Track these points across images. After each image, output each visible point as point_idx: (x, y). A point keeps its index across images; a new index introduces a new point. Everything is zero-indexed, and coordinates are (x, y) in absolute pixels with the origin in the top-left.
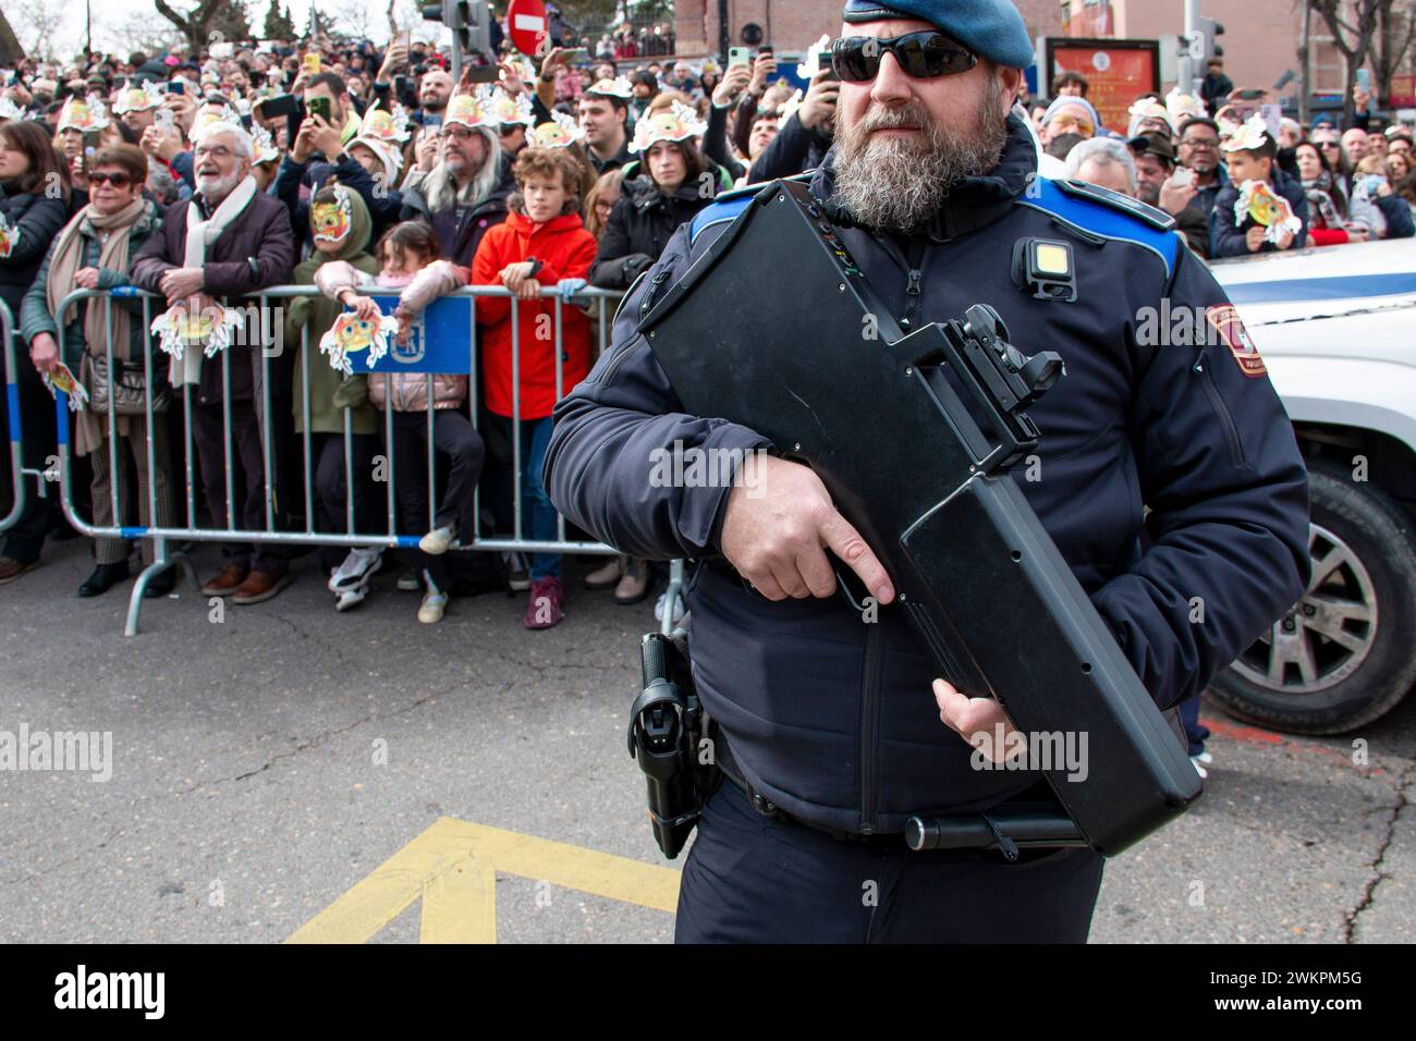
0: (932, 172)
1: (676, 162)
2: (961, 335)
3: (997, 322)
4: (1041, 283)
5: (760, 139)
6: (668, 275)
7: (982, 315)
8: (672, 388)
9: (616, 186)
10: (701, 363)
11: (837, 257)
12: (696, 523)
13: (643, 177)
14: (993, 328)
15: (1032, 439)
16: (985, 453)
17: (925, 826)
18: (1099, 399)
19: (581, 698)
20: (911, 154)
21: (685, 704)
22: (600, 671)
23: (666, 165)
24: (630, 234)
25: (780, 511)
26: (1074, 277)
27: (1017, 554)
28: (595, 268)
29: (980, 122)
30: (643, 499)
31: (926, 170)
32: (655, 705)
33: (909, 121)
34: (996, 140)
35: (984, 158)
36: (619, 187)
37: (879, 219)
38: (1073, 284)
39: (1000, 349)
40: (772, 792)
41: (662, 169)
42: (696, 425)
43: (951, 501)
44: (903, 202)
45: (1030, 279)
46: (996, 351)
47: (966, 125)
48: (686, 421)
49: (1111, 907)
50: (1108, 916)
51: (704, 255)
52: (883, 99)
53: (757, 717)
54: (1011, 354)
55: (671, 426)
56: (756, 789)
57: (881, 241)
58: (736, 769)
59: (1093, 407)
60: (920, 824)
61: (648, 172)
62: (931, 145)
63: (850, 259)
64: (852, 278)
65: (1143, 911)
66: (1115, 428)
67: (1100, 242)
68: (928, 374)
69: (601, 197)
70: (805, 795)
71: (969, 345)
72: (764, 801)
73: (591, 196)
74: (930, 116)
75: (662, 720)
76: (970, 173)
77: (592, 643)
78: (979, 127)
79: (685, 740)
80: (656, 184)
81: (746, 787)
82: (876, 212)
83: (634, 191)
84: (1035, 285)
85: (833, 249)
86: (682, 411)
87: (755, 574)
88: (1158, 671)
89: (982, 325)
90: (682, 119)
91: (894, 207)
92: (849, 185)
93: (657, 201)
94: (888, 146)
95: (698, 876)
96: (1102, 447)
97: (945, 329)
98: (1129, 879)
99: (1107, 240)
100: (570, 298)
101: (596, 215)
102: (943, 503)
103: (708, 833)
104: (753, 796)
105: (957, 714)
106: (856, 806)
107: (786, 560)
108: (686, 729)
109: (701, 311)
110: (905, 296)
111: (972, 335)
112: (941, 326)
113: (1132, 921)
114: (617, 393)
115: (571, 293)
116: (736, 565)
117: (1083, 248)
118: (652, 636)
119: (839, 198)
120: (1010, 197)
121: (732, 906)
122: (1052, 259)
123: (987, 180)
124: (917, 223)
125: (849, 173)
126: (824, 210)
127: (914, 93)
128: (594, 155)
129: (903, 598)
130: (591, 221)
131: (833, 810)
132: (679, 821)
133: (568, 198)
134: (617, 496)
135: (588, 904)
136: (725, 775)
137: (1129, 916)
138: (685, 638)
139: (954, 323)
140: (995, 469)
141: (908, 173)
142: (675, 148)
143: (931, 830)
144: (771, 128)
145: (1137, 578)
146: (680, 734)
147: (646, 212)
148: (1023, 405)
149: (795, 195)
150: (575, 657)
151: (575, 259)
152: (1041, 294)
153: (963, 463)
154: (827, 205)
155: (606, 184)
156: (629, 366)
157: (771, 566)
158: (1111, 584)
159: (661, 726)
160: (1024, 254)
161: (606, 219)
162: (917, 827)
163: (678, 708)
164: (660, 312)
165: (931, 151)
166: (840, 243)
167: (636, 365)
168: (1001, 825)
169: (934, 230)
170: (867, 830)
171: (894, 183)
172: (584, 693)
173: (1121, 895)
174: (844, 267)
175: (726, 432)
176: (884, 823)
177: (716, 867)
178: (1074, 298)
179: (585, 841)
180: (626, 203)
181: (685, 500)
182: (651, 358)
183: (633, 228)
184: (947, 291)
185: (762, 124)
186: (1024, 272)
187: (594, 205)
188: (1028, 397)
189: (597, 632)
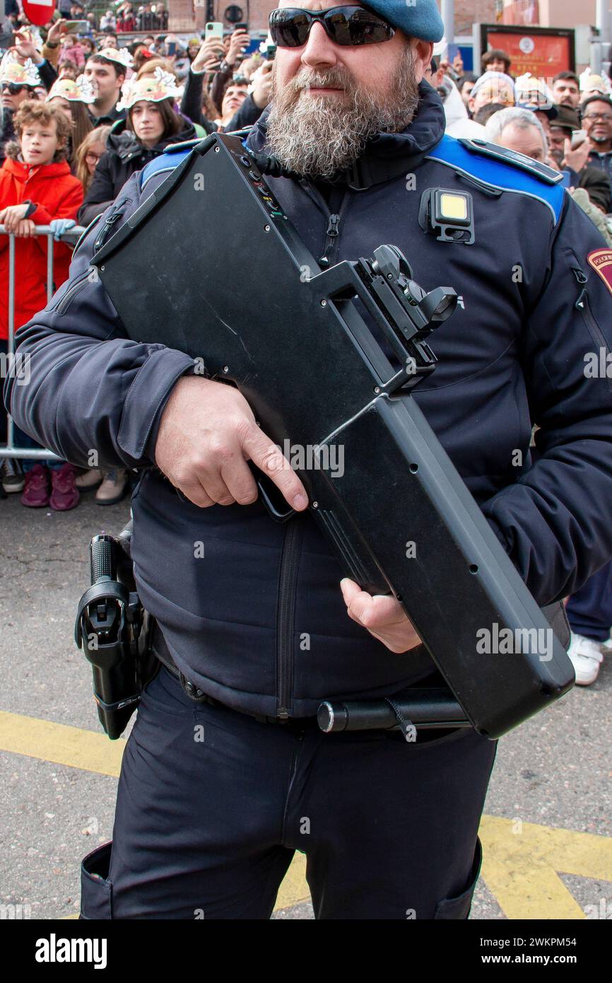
0: (352, 127)
1: (155, 120)
2: (369, 272)
3: (401, 261)
4: (444, 227)
5: (232, 102)
6: (119, 217)
7: (388, 254)
8: (119, 318)
9: (104, 140)
10: (144, 294)
11: (264, 202)
12: (133, 437)
13: (127, 132)
14: (397, 266)
15: (432, 364)
16: (387, 376)
17: (334, 710)
18: (494, 330)
19: (61, 588)
20: (334, 110)
21: (126, 600)
22: (79, 565)
23: (146, 122)
24: (114, 181)
25: (207, 427)
26: (472, 223)
27: (415, 467)
28: (83, 211)
29: (396, 86)
30: (88, 416)
31: (347, 125)
32: (100, 600)
33: (334, 82)
34: (410, 102)
35: (398, 117)
36: (106, 140)
37: (304, 168)
38: (471, 229)
39: (403, 284)
40: (199, 678)
41: (142, 126)
42: (136, 350)
43: (358, 419)
44: (325, 153)
45: (434, 224)
46: (400, 286)
47: (383, 87)
48: (127, 346)
49: (518, 773)
50: (516, 780)
51: (149, 199)
52: (311, 62)
53: (186, 611)
54: (413, 289)
55: (115, 350)
56: (186, 676)
57: (306, 188)
58: (170, 658)
59: (486, 336)
60: (330, 709)
61: (132, 128)
62: (353, 104)
63: (276, 203)
64: (276, 221)
65: (546, 775)
66: (508, 355)
67: (497, 193)
68: (341, 306)
69: (91, 150)
70: (229, 681)
71: (376, 281)
72: (194, 688)
73: (82, 148)
74: (352, 79)
75: (105, 614)
76: (385, 130)
77: (73, 539)
78: (395, 90)
79: (126, 631)
80: (138, 139)
81: (179, 674)
82: (301, 162)
83: (120, 144)
84: (438, 229)
85: (261, 195)
86: (126, 336)
87: (184, 483)
88: (541, 571)
89: (387, 263)
90: (163, 83)
91: (317, 157)
92: (278, 137)
93: (139, 153)
94: (315, 102)
95: (135, 755)
96: (496, 372)
97: (355, 267)
98: (535, 747)
99: (503, 192)
100: (60, 237)
101: (86, 165)
102: (351, 420)
103: (146, 717)
104: (185, 682)
105: (361, 610)
106: (274, 692)
107: (213, 470)
108: (127, 622)
109: (145, 249)
110: (325, 238)
111: (379, 272)
112: (353, 263)
113: (536, 784)
114: (71, 320)
115: (62, 232)
116: (168, 475)
117: (483, 198)
118: (100, 538)
119: (269, 148)
120: (419, 152)
121: (167, 783)
122: (454, 206)
123: (398, 136)
124: (338, 171)
125: (279, 127)
126: (255, 160)
127: (339, 58)
128: (90, 112)
129: (316, 505)
130: (81, 170)
131: (252, 696)
132: (121, 705)
133: (60, 148)
134: (66, 412)
135: (59, 774)
136: (161, 664)
137: (534, 780)
138: (129, 539)
139: (364, 261)
140: (397, 391)
141: (331, 127)
142: (154, 107)
143: (338, 714)
144: (241, 94)
145: (524, 488)
146: (122, 627)
147: (128, 163)
148: (422, 334)
149: (229, 147)
150: (58, 552)
151: (65, 203)
152: (443, 237)
153: (368, 385)
154: (259, 157)
155: (96, 137)
156: (82, 297)
157: (199, 476)
158: (501, 493)
159: (105, 619)
160: (429, 202)
161: (94, 169)
162: (327, 711)
163: (121, 603)
164: (111, 249)
165: (352, 109)
166: (267, 189)
167: (87, 296)
168: (403, 709)
169: (352, 180)
170: (284, 714)
171: (318, 136)
172: (65, 584)
173: (527, 761)
174: (270, 210)
175: (161, 357)
176: (299, 708)
177: (153, 747)
178: (472, 241)
179: (59, 718)
180: (112, 154)
181: (124, 416)
182: (102, 290)
183: (117, 176)
184: (361, 232)
185: (234, 89)
186: (429, 218)
187: (85, 157)
188: (427, 327)
189: (78, 530)
